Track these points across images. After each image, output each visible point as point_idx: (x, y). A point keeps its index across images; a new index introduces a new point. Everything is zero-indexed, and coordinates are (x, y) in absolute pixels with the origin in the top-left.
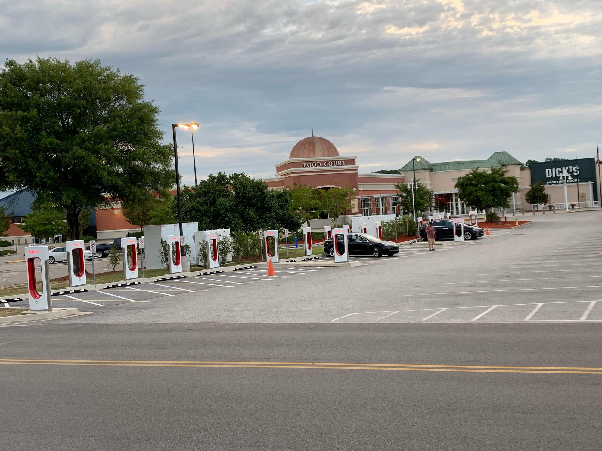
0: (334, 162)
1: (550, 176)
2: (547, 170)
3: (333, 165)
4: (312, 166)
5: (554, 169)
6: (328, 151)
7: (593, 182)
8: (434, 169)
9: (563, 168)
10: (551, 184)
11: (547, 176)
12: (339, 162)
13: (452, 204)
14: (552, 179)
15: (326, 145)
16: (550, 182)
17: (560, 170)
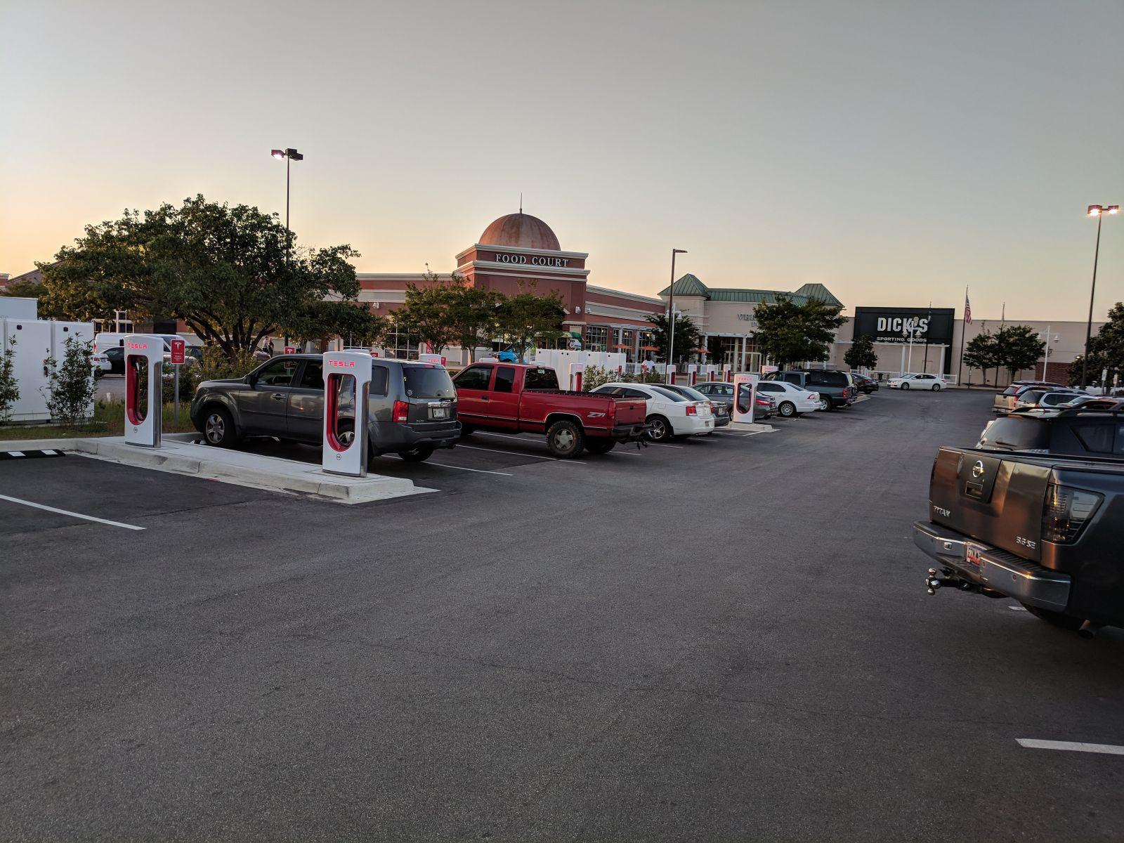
0: (549, 259)
1: (884, 329)
2: (880, 319)
3: (547, 264)
4: (510, 262)
5: (890, 320)
6: (542, 239)
7: (948, 346)
8: (712, 297)
9: (905, 320)
10: (883, 341)
11: (879, 329)
12: (557, 260)
13: (732, 355)
14: (885, 333)
15: (540, 229)
16: (882, 338)
17: (900, 322)
